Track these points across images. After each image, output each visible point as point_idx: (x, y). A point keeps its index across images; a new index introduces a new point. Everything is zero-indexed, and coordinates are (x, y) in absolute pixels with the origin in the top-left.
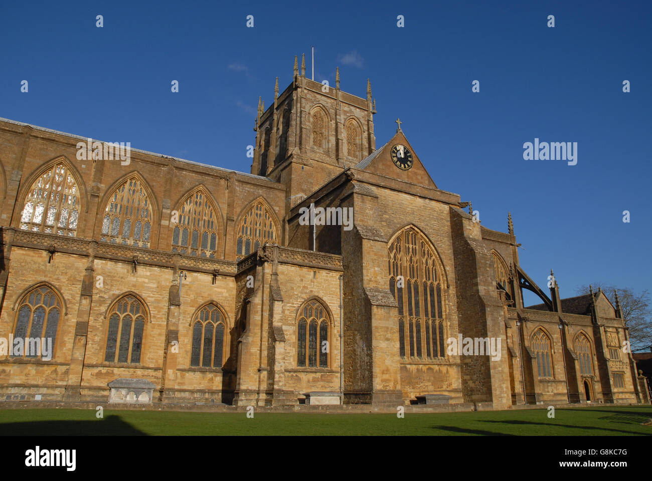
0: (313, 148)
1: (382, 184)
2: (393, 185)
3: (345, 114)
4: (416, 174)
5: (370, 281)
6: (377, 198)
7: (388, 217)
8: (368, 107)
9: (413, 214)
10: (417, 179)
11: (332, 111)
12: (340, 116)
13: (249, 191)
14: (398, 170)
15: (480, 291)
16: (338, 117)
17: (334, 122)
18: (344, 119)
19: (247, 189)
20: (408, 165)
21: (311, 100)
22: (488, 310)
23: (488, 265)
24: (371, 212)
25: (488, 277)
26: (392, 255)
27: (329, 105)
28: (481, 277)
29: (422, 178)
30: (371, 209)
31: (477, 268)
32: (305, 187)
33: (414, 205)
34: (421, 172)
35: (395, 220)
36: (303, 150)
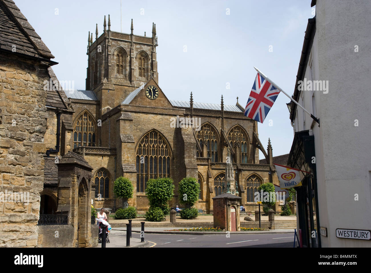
0: (116, 76)
1: (138, 110)
2: (144, 110)
3: (137, 51)
4: (160, 100)
5: (125, 160)
6: (132, 120)
7: (140, 127)
8: (153, 43)
9: (155, 123)
10: (161, 103)
11: (128, 50)
12: (133, 52)
13: (79, 107)
14: (150, 100)
15: (185, 161)
16: (132, 54)
17: (129, 57)
18: (136, 53)
19: (78, 106)
20: (156, 97)
21: (115, 45)
22: (188, 170)
23: (192, 148)
24: (129, 128)
25: (191, 154)
26: (142, 145)
27: (126, 46)
28: (187, 154)
29: (163, 102)
30: (129, 126)
31: (185, 150)
32: (110, 102)
33: (156, 119)
34: (164, 99)
35: (144, 128)
36: (109, 80)
